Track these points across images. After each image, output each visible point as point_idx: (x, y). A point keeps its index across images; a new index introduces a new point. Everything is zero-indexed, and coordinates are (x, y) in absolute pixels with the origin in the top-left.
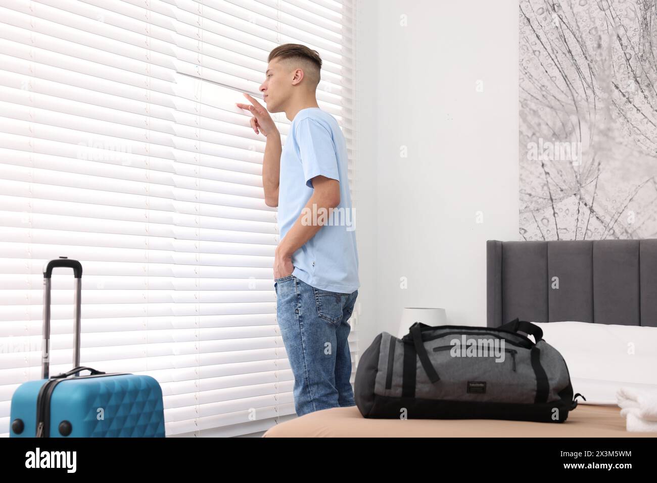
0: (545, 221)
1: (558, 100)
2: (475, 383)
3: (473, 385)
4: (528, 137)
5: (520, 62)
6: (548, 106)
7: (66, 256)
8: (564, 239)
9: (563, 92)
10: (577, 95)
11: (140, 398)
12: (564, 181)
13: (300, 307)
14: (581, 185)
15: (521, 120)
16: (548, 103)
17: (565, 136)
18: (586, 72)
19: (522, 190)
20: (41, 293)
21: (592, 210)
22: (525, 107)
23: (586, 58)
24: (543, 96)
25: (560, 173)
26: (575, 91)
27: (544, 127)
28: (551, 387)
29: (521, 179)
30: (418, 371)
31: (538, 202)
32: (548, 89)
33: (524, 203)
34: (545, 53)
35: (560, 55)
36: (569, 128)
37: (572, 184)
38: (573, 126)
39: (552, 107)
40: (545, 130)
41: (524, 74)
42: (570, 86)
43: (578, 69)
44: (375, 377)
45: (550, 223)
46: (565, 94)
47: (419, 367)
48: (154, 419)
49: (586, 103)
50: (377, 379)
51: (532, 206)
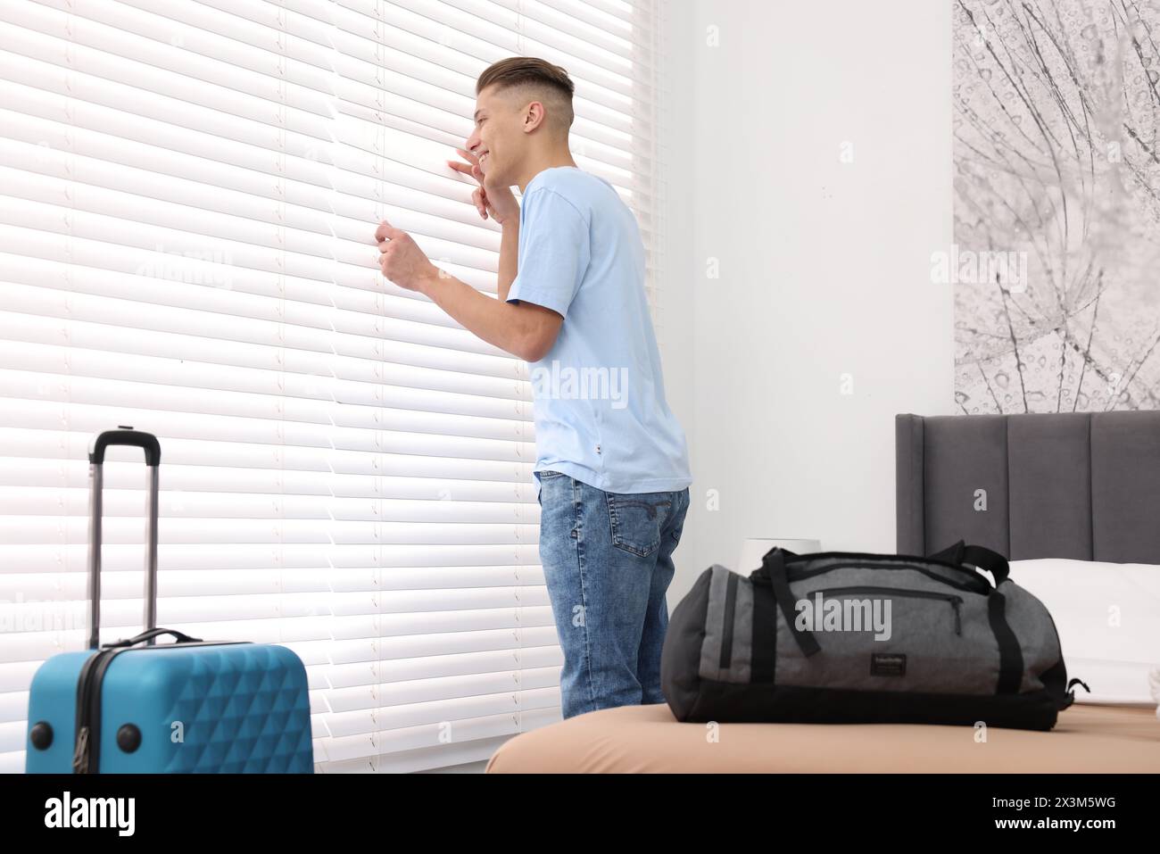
0: (1002, 379)
1: (1025, 159)
2: (886, 656)
3: (882, 660)
4: (970, 227)
5: (954, 90)
6: (1007, 171)
7: (129, 425)
8: (1037, 412)
9: (1033, 144)
10: (1059, 148)
11: (266, 685)
12: (1037, 306)
13: (580, 527)
14: (1067, 312)
15: (957, 196)
16: (1005, 164)
17: (1037, 223)
18: (1075, 106)
19: (959, 323)
20: (85, 495)
21: (1087, 358)
22: (963, 170)
23: (1075, 80)
24: (998, 151)
25: (1029, 291)
26: (1056, 141)
27: (998, 207)
28: (1027, 666)
29: (958, 304)
30: (780, 635)
31: (988, 344)
32: (1005, 138)
33: (963, 347)
34: (1001, 74)
35: (1027, 77)
36: (1045, 209)
37: (1051, 312)
38: (1052, 204)
39: (1014, 172)
40: (1001, 213)
41: (962, 113)
42: (1047, 133)
43: (1061, 102)
44: (700, 647)
45: (1011, 382)
46: (1038, 148)
47: (782, 627)
48: (292, 726)
49: (1076, 164)
50: (705, 649)
51: (978, 352)
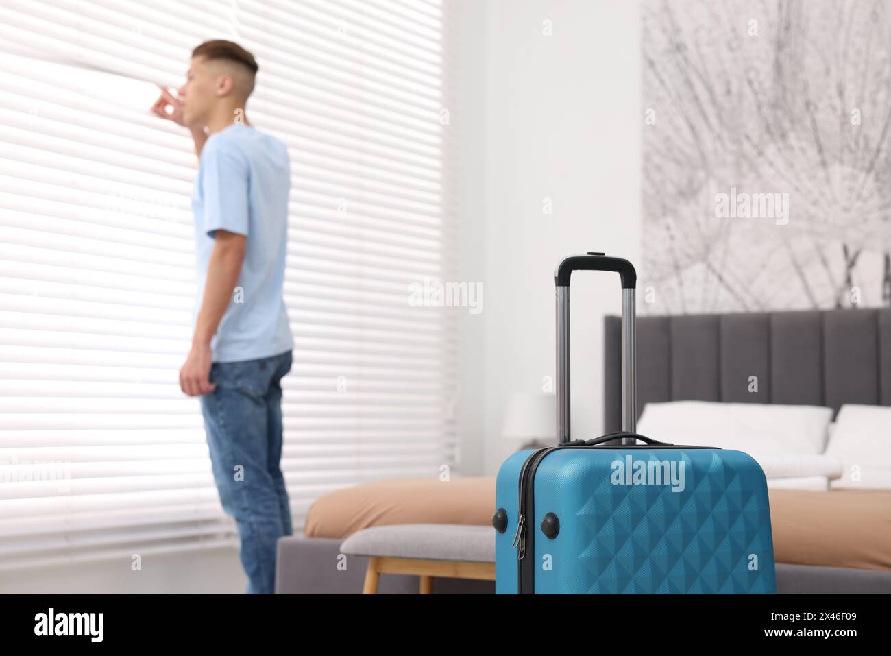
6: (673, 161)
9: (688, 143)
12: (690, 246)
16: (673, 157)
17: (691, 194)
21: (721, 279)
22: (647, 161)
27: (668, 184)
31: (661, 270)
32: (673, 141)
36: (696, 185)
37: (699, 249)
39: (676, 161)
40: (670, 188)
46: (692, 147)
51: (656, 275)
